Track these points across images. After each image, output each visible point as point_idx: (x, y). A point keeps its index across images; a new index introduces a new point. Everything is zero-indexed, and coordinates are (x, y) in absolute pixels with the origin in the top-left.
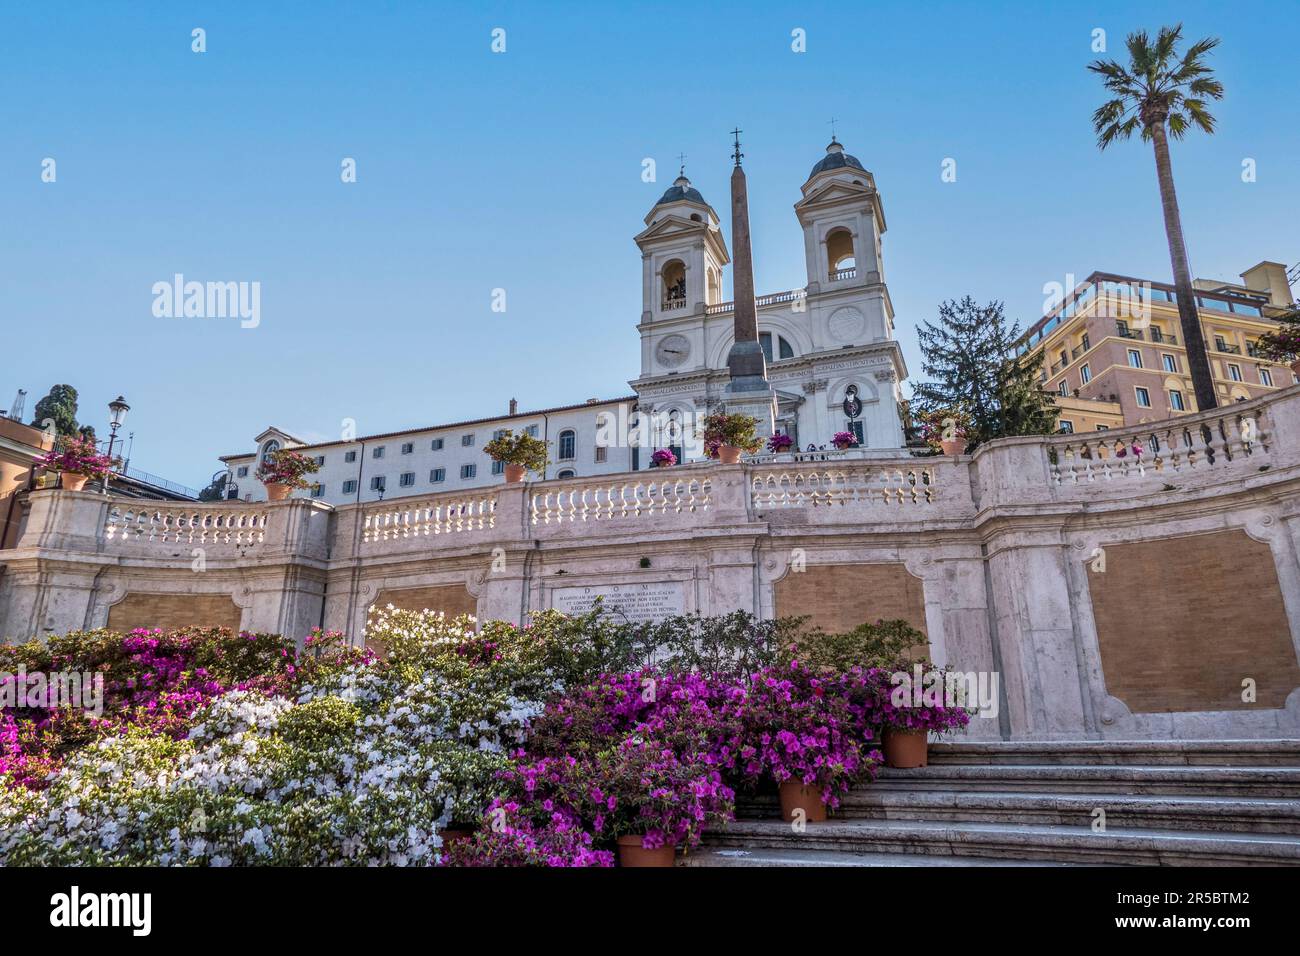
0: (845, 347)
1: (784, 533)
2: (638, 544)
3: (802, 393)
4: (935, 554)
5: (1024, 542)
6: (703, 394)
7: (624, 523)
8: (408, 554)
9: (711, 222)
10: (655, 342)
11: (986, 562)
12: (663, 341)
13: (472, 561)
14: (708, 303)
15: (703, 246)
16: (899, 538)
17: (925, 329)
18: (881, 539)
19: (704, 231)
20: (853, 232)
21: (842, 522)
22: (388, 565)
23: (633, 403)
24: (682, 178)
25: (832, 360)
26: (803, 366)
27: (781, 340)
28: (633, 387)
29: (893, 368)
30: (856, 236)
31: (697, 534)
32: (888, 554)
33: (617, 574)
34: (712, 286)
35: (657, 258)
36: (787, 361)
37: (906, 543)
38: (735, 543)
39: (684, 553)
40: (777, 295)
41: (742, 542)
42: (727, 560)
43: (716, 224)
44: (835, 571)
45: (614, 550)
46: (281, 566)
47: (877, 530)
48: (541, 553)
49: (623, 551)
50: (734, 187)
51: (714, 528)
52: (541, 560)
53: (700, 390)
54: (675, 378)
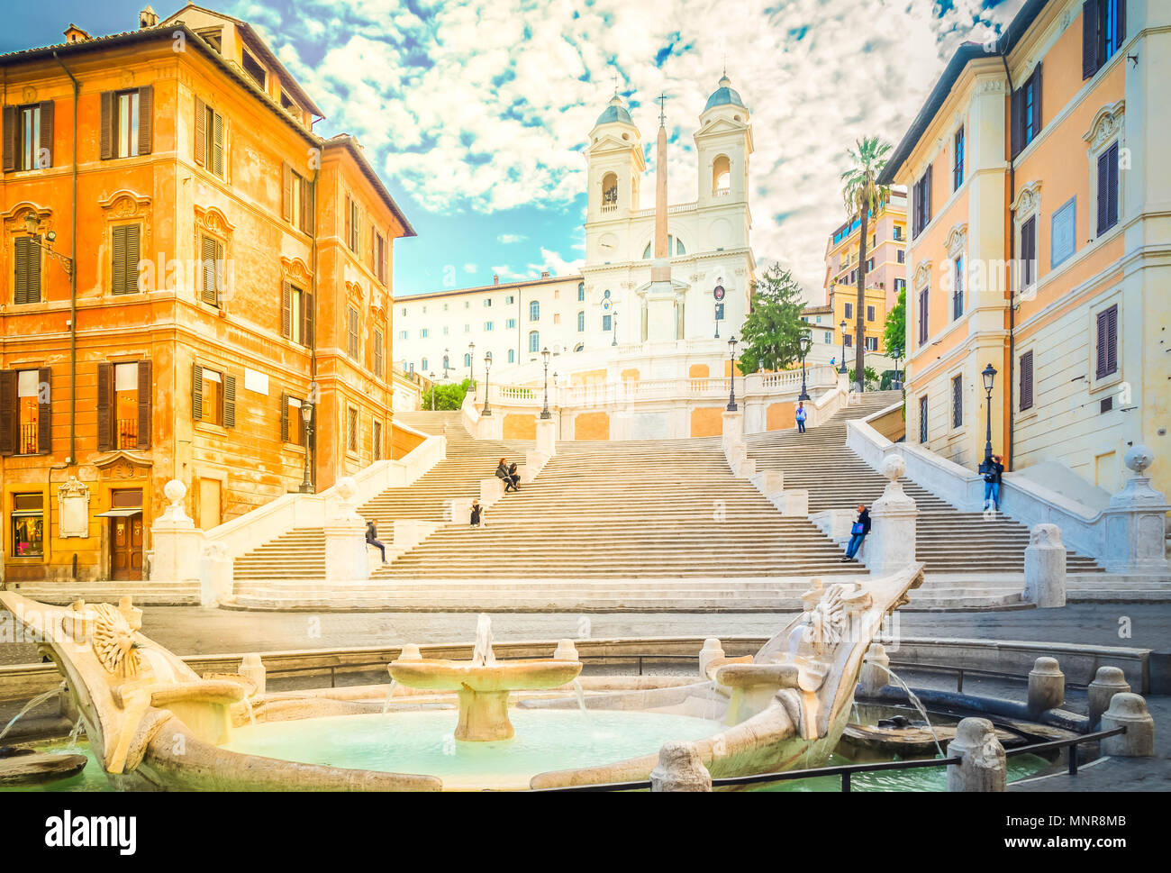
0: (719, 250)
3: (689, 282)
6: (627, 280)
9: (635, 138)
10: (594, 236)
12: (601, 237)
14: (631, 209)
15: (629, 162)
19: (631, 149)
20: (731, 159)
23: (580, 282)
25: (709, 258)
26: (691, 262)
27: (678, 240)
28: (581, 272)
29: (746, 266)
30: (732, 162)
34: (635, 192)
35: (598, 169)
36: (681, 257)
40: (678, 206)
53: (625, 276)
54: (608, 266)
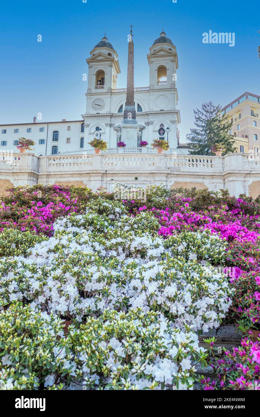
0: (161, 110)
1: (175, 173)
2: (135, 173)
3: (144, 125)
4: (212, 181)
5: (235, 179)
6: (109, 122)
7: (131, 167)
8: (66, 171)
9: (115, 57)
10: (92, 100)
11: (224, 184)
12: (95, 100)
13: (85, 175)
14: (112, 88)
15: (112, 66)
16: (204, 176)
17: (196, 111)
18: (199, 176)
19: (112, 60)
20: (167, 68)
21: (190, 171)
22: (59, 174)
23: (82, 123)
24: (105, 38)
25: (156, 114)
26: (146, 115)
27: (138, 105)
28: (83, 117)
29: (177, 119)
30: (168, 69)
31: (152, 172)
32: (200, 180)
33: (128, 181)
34: (114, 81)
35: (94, 68)
36: (140, 113)
37: (205, 178)
38: (162, 174)
39: (147, 176)
40: (138, 88)
41: (163, 174)
42: (159, 179)
43: (117, 57)
44: (187, 184)
45: (128, 174)
46: (27, 173)
47: (198, 174)
48: (106, 174)
49: (130, 175)
50: (129, 48)
51: (156, 170)
52: (106, 176)
53: (108, 120)
54: (99, 115)
